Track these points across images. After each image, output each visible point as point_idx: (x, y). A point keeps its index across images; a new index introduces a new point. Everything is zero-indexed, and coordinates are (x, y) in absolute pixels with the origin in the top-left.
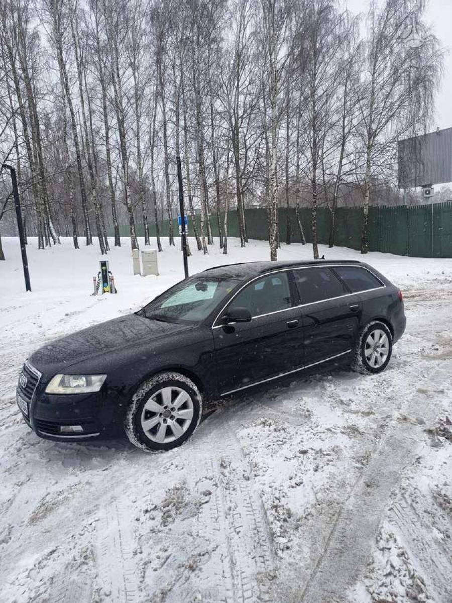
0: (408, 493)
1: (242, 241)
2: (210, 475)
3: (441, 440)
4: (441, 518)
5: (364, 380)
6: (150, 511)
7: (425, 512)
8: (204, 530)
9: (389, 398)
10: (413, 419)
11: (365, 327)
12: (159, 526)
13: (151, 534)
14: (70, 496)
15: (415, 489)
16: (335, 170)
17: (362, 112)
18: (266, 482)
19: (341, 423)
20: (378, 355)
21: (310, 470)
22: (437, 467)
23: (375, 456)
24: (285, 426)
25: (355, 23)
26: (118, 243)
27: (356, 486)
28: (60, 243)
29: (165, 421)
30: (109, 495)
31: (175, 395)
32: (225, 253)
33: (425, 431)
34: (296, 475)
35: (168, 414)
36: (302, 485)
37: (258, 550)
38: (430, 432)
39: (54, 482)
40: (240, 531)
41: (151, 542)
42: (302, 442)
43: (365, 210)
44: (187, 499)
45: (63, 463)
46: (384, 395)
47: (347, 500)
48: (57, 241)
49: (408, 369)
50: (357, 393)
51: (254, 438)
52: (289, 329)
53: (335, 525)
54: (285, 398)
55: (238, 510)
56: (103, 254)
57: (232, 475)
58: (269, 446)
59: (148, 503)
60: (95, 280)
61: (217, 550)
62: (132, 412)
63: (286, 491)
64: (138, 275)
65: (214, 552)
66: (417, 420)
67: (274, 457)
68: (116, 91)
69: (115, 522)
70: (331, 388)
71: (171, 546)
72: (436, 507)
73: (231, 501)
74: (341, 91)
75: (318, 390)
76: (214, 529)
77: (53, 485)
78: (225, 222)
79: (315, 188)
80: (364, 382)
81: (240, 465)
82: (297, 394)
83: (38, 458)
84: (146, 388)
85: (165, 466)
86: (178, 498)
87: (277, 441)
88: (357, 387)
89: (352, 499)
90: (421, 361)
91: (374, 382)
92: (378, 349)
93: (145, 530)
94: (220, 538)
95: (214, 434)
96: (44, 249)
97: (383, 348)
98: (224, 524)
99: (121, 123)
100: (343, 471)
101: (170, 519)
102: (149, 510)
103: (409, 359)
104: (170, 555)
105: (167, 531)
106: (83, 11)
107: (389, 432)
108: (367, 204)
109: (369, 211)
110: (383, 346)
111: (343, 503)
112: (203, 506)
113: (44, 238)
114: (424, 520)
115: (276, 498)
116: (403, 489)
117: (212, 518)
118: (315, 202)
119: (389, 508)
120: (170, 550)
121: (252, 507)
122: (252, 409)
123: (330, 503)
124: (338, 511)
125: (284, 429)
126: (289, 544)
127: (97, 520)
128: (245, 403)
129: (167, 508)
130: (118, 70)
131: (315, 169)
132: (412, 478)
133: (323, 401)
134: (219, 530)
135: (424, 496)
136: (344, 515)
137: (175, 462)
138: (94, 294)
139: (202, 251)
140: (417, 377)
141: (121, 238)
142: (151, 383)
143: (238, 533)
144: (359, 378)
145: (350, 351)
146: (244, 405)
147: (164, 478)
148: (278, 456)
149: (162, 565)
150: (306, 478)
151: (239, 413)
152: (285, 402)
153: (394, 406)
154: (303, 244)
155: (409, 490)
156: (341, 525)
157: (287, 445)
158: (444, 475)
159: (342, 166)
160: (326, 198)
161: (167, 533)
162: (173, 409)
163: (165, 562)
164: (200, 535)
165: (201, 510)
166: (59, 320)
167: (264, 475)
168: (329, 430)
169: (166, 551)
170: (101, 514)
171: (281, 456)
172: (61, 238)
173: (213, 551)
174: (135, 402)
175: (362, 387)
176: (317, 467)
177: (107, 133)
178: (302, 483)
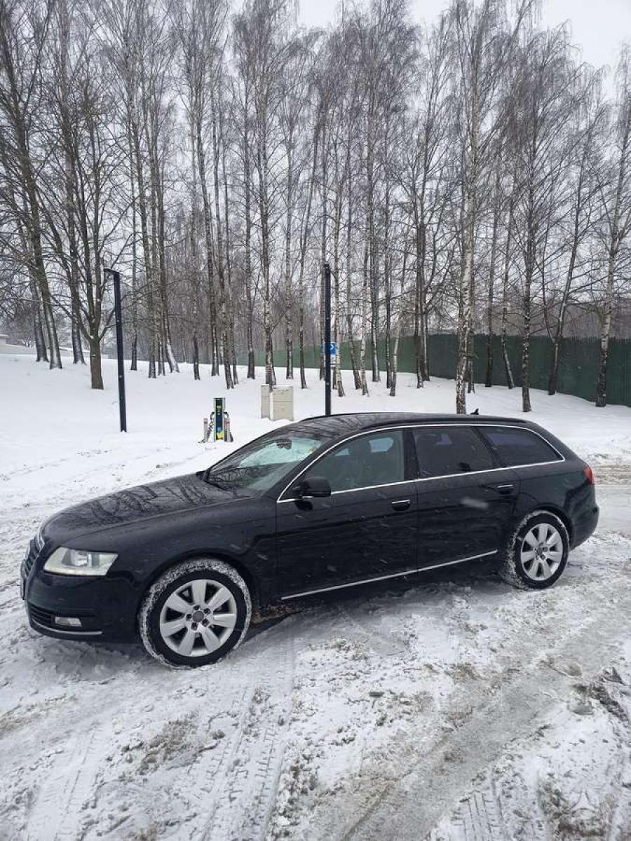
0: (502, 780)
1: (418, 379)
2: (234, 710)
3: (593, 705)
4: (536, 826)
5: (516, 597)
6: (131, 750)
7: (516, 812)
8: (189, 789)
9: (542, 629)
10: (562, 665)
11: (522, 519)
12: (133, 773)
13: (117, 783)
14: (43, 713)
15: (516, 775)
16: (561, 284)
17: (604, 204)
18: (303, 732)
19: (452, 659)
20: (544, 562)
21: (370, 722)
22: (565, 746)
23: (479, 715)
24: (367, 654)
25: (596, 80)
26: (251, 374)
27: (429, 756)
28: (178, 371)
29: (194, 626)
30: (92, 720)
31: (211, 591)
32: (393, 394)
33: (575, 686)
34: (349, 727)
35: (199, 617)
36: (351, 743)
37: (247, 829)
38: (582, 689)
39: (33, 690)
40: (235, 798)
41: (113, 794)
42: (382, 679)
43: (603, 344)
44: (188, 739)
45: (57, 667)
46: (536, 623)
47: (404, 775)
48: (175, 368)
49: (594, 587)
50: (497, 615)
51: (320, 666)
52: (394, 511)
53: (371, 811)
54: (388, 613)
55: (248, 766)
56: (228, 388)
57: (265, 715)
58: (334, 679)
59: (133, 737)
60: (206, 423)
61: (193, 820)
62: (147, 609)
63: (325, 749)
64: (266, 419)
65: (187, 823)
66: (571, 668)
67: (332, 698)
68: (261, 176)
69: (81, 759)
70: (460, 603)
71: (134, 804)
72: (536, 807)
73: (244, 751)
74: (575, 173)
75: (442, 605)
76: (203, 789)
77: (32, 694)
78: (395, 352)
79: (529, 309)
80: (514, 600)
81: (280, 703)
82: (410, 608)
83: (31, 656)
84: (170, 577)
85: (180, 688)
86: (174, 736)
87: (347, 674)
88: (500, 608)
89: (414, 776)
90: (618, 577)
91: (530, 602)
92: (544, 553)
93: (111, 776)
94: (206, 803)
95: (269, 652)
96: (155, 377)
97: (552, 553)
98: (221, 783)
99: (265, 217)
100: (420, 731)
101: (151, 766)
102: (130, 747)
103: (600, 573)
104: (128, 817)
105: (141, 781)
106: (231, 78)
107: (517, 681)
108: (607, 335)
109: (609, 344)
110: (553, 549)
111: (396, 780)
112: (204, 753)
113: (157, 363)
114: (507, 825)
115: (304, 756)
116: (497, 772)
117: (208, 772)
118: (528, 328)
119: (462, 798)
120: (131, 809)
121: (268, 765)
122: (334, 624)
123: (375, 777)
124: (383, 790)
125: (366, 658)
126: (291, 829)
127: (60, 753)
128: (329, 614)
129: (155, 749)
130: (264, 149)
131: (529, 282)
132: (520, 757)
133: (441, 622)
134: (209, 792)
135: (525, 788)
136: (390, 799)
137: (196, 685)
138: (203, 441)
139: (361, 391)
140: (601, 601)
141: (256, 368)
142: (177, 572)
143: (232, 799)
144: (509, 594)
145: (495, 552)
146: (327, 616)
147: (172, 705)
148: (339, 695)
149: (111, 829)
150: (361, 734)
151: (315, 627)
152: (385, 619)
153: (544, 642)
154: (510, 388)
155: (505, 775)
156: (381, 812)
157: (358, 682)
158: (572, 760)
159: (572, 279)
160: (547, 323)
161: (139, 785)
162: (207, 611)
163: (116, 826)
164: (180, 794)
165: (199, 758)
166: (146, 472)
167: (306, 721)
168: (430, 667)
169: (125, 810)
170: (69, 744)
171: (342, 697)
172: (179, 365)
173: (187, 820)
174: (152, 595)
175: (507, 607)
176: (383, 719)
177: (248, 231)
178: (352, 740)
